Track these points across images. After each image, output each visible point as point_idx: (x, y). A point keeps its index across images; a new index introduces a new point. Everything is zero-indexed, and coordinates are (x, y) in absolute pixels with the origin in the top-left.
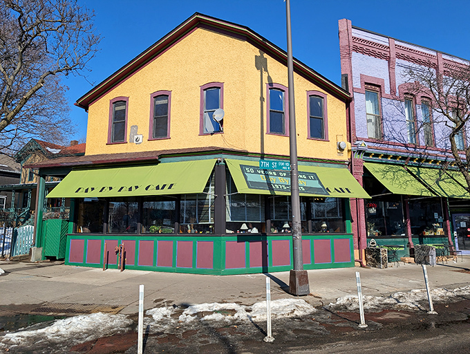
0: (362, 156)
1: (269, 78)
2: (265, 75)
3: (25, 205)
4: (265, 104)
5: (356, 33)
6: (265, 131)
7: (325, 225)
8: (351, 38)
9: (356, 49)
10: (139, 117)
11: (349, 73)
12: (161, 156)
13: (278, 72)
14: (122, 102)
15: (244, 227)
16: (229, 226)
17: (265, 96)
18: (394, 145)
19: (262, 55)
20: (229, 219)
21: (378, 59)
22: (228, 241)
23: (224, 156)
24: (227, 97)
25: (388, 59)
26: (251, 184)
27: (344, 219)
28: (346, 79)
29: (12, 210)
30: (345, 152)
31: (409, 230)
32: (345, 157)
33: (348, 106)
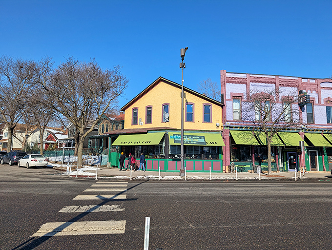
0: (228, 128)
1: (186, 100)
2: (185, 99)
3: (101, 145)
4: (184, 111)
5: (228, 75)
6: (184, 121)
7: (210, 156)
8: (225, 78)
9: (228, 82)
10: (142, 115)
11: (224, 93)
12: (148, 131)
13: (190, 98)
14: (136, 109)
15: (176, 156)
16: (170, 155)
17: (184, 107)
18: (247, 122)
19: (183, 92)
20: (170, 153)
21: (241, 85)
22: (169, 161)
23: (168, 131)
24: (171, 109)
25: (246, 83)
26: (175, 142)
27: (219, 154)
28: (223, 96)
29: (96, 148)
30: (220, 127)
31: (253, 159)
32: (220, 129)
33: (222, 108)
